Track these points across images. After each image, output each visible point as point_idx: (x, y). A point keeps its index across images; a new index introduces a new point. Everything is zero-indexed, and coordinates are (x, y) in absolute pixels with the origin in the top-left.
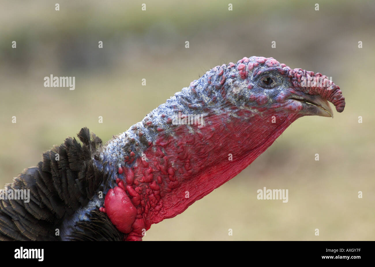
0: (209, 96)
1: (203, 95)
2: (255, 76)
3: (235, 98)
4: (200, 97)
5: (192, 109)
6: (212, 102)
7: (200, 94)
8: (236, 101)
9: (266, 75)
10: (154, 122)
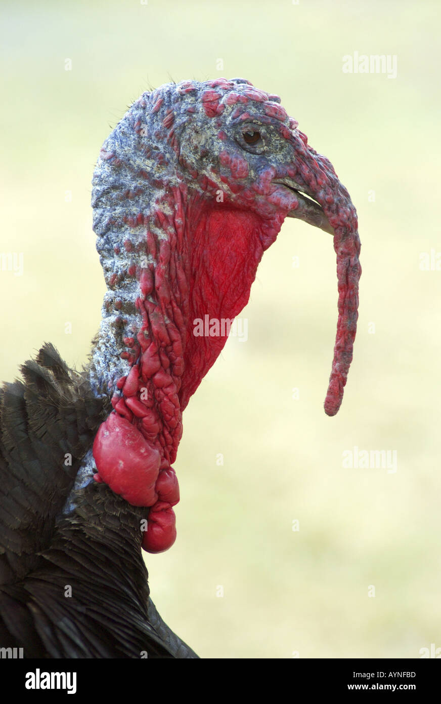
0: (148, 158)
1: (138, 161)
2: (236, 120)
3: (194, 154)
4: (135, 166)
5: (137, 197)
6: (159, 166)
7: (131, 162)
8: (197, 160)
9: (255, 126)
10: (117, 272)
